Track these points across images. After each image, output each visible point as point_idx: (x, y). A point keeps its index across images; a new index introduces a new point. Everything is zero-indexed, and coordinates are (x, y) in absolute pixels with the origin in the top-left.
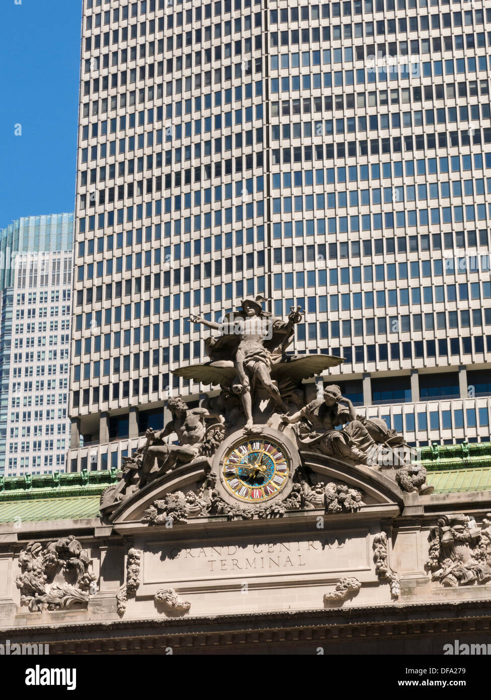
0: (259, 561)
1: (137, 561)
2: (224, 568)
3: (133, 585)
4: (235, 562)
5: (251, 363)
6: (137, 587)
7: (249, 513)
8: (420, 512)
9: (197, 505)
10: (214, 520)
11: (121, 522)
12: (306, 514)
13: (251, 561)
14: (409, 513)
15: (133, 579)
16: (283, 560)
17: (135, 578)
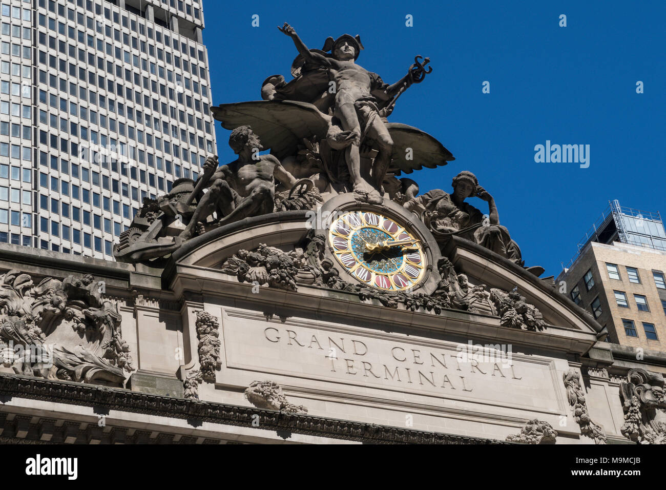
0: (403, 373)
1: (214, 330)
2: (351, 370)
3: (211, 364)
4: (368, 367)
5: (367, 109)
6: (218, 368)
7: (391, 297)
8: (609, 359)
9: (309, 271)
10: (337, 296)
11: (190, 265)
12: (471, 318)
13: (392, 370)
14: (595, 356)
15: (211, 355)
16: (439, 379)
17: (214, 354)
